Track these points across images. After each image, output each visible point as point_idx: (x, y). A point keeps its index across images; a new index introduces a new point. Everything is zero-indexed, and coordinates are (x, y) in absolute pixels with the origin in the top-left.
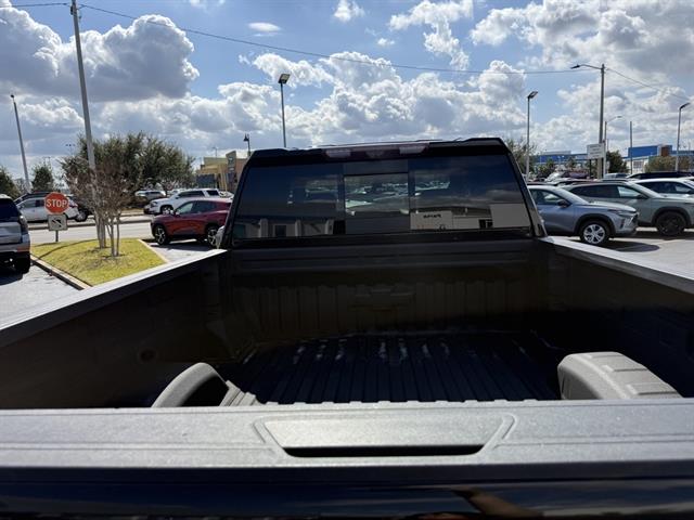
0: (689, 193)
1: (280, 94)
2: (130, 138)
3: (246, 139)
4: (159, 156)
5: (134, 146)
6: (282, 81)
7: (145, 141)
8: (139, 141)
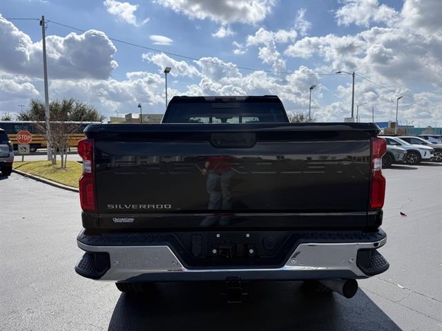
0: (396, 145)
1: (165, 80)
2: (65, 102)
3: (139, 106)
4: (82, 114)
5: (67, 107)
6: (167, 71)
7: (74, 105)
8: (70, 104)
